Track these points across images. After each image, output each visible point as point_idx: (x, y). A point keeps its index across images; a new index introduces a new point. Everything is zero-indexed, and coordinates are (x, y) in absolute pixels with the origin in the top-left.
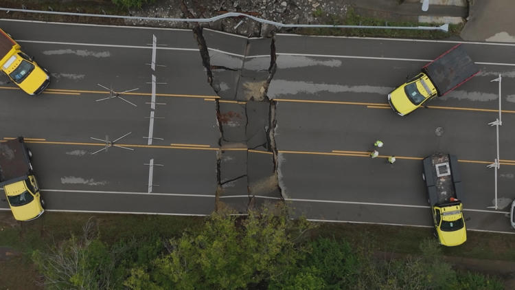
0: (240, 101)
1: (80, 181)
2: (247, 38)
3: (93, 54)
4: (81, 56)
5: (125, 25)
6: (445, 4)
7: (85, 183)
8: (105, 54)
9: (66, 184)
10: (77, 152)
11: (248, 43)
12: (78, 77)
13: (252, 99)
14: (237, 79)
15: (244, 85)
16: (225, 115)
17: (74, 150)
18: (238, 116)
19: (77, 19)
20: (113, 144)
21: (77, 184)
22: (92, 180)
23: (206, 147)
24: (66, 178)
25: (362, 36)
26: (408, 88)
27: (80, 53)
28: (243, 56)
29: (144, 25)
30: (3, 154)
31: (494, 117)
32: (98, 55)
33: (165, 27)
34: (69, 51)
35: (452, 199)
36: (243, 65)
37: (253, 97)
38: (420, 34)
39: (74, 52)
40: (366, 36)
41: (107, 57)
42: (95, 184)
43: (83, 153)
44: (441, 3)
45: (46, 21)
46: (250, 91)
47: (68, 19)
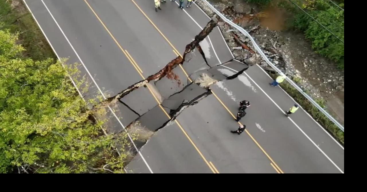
0: (191, 79)
2: (234, 58)
13: (199, 84)
14: (203, 69)
15: (204, 74)
16: (172, 74)
18: (179, 83)
25: (316, 119)
37: (200, 83)
40: (318, 122)
46: (203, 79)
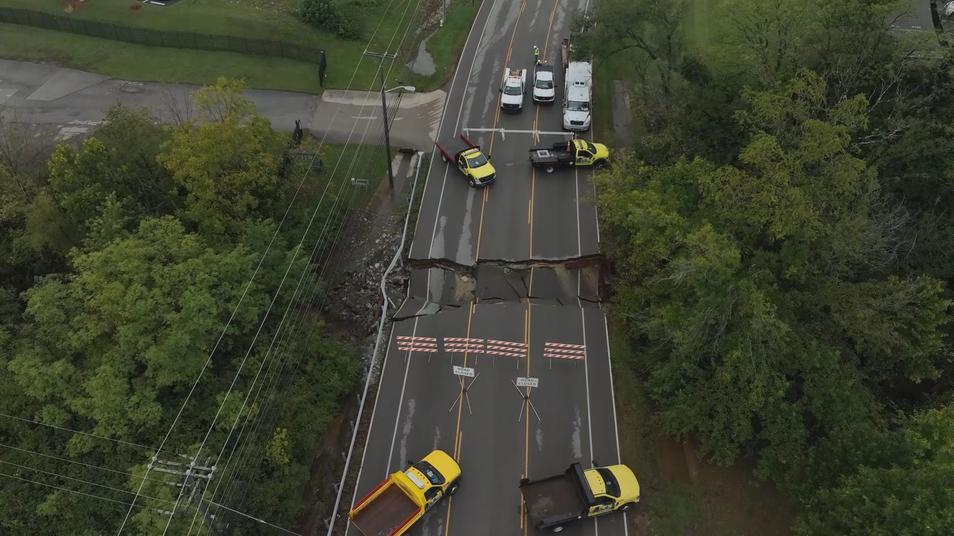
1: (576, 436)
3: (411, 416)
4: (411, 430)
5: (379, 382)
6: (399, 164)
7: (578, 431)
8: (412, 404)
9: (582, 452)
10: (539, 438)
11: (413, 298)
12: (438, 433)
13: (473, 292)
15: (457, 299)
17: (536, 442)
19: (362, 433)
20: (526, 398)
21: (581, 438)
22: (575, 423)
23: (528, 314)
24: (575, 451)
26: (471, 166)
27: (407, 429)
28: (426, 302)
29: (382, 365)
30: (546, 511)
31: (498, 134)
32: (412, 410)
33: (387, 346)
34: (403, 442)
35: (568, 150)
36: (436, 303)
38: (421, 182)
39: (405, 437)
41: (416, 401)
42: (579, 419)
43: (539, 431)
44: (398, 166)
45: (359, 468)
46: (464, 293)
47: (360, 443)
